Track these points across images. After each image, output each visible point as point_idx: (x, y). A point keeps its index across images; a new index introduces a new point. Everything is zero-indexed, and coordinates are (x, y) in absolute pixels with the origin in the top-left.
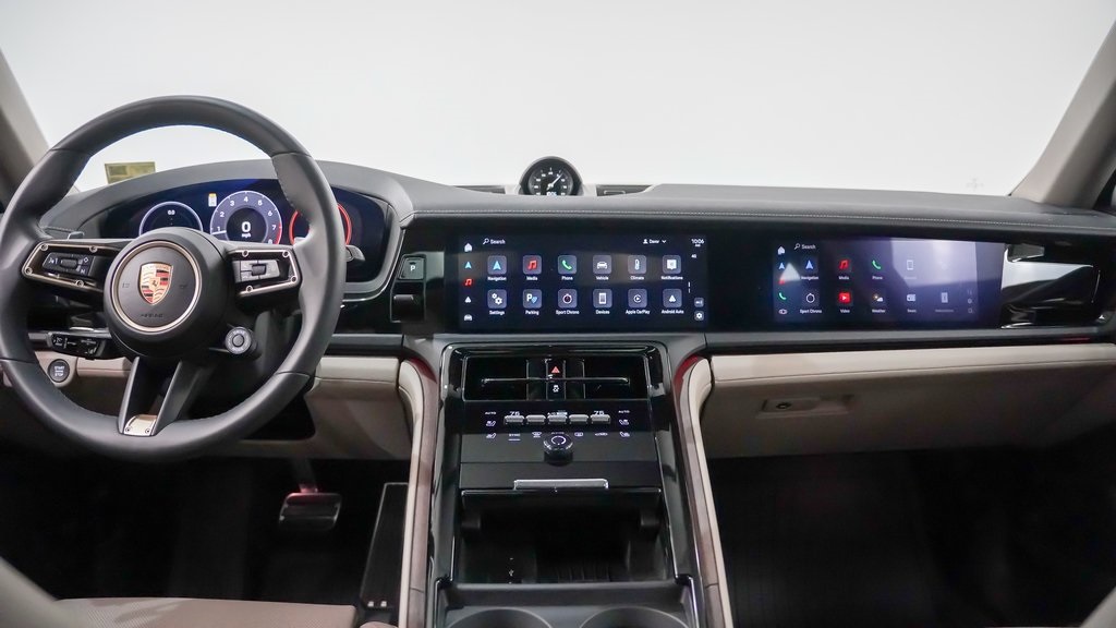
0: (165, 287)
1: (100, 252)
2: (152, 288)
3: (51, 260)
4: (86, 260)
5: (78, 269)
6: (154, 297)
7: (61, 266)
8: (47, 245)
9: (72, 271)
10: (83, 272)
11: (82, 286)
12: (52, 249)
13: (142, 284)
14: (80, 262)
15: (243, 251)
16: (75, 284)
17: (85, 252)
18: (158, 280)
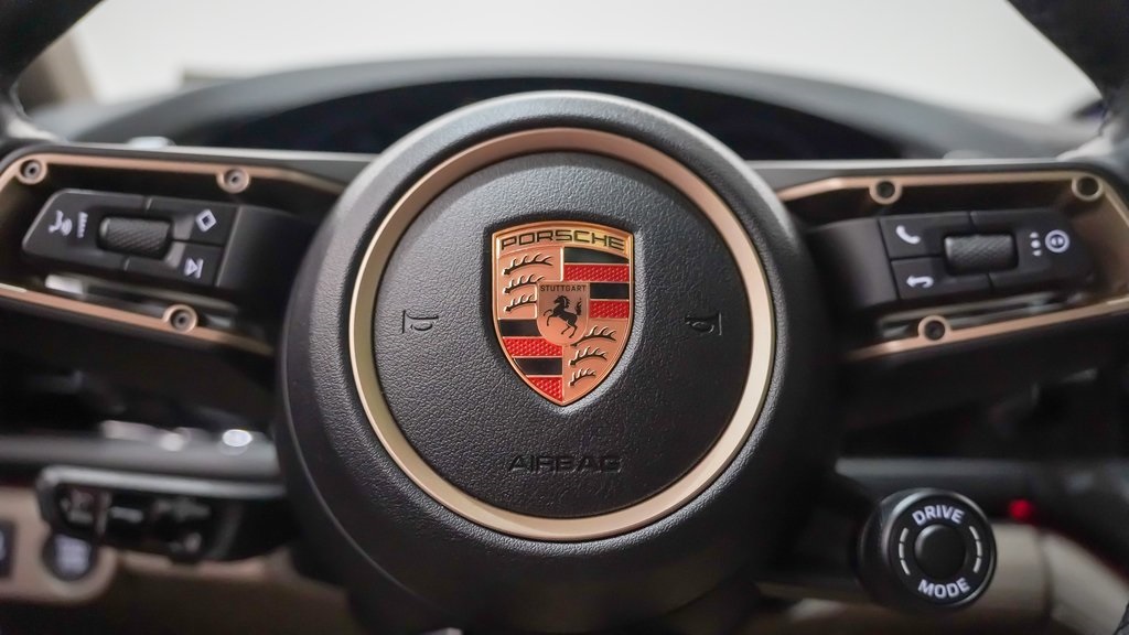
0: (618, 326)
1: (261, 192)
2: (553, 332)
3: (61, 223)
4: (206, 220)
5: (174, 257)
6: (569, 374)
7: (103, 244)
8: (43, 160)
9: (148, 266)
10: (194, 268)
11: (191, 328)
12: (62, 177)
13: (500, 313)
14: (182, 230)
15: (871, 184)
16: (159, 321)
17: (201, 189)
18: (582, 294)
